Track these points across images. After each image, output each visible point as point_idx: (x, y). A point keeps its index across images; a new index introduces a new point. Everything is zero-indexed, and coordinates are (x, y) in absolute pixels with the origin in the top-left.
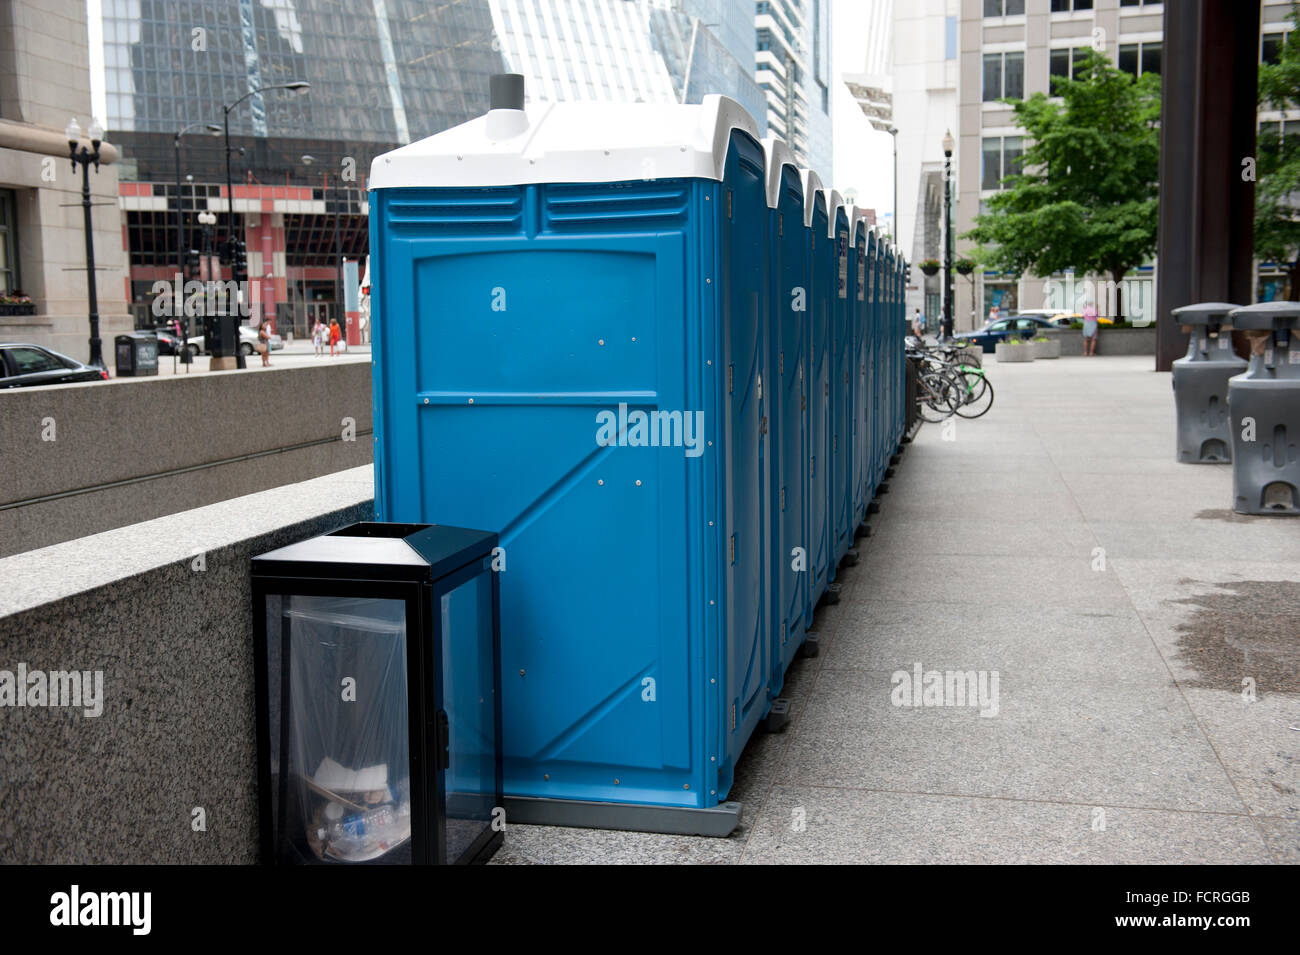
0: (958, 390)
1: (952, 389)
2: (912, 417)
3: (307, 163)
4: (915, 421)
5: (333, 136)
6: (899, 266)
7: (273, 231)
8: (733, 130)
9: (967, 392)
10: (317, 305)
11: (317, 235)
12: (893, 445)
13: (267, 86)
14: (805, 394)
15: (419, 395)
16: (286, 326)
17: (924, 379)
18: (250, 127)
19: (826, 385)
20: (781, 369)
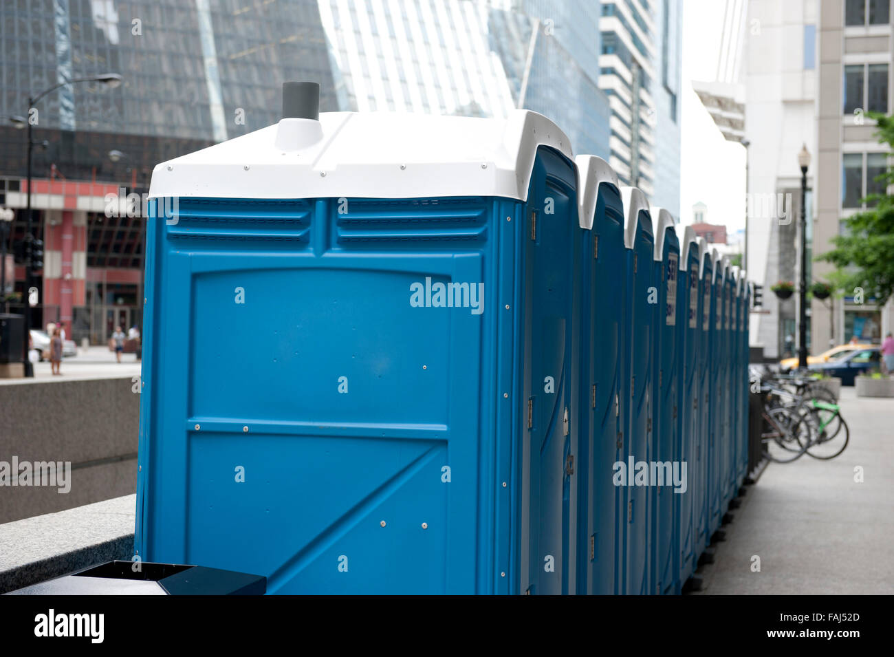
0: (808, 427)
1: (803, 426)
2: (757, 456)
3: (115, 159)
4: (761, 460)
5: (146, 131)
6: (742, 290)
7: (75, 230)
8: (539, 146)
9: (820, 430)
10: (117, 310)
11: (122, 235)
12: (733, 487)
13: (78, 76)
14: (622, 430)
15: (189, 421)
16: (81, 332)
17: (772, 413)
18: (56, 118)
19: (649, 420)
20: (593, 403)
